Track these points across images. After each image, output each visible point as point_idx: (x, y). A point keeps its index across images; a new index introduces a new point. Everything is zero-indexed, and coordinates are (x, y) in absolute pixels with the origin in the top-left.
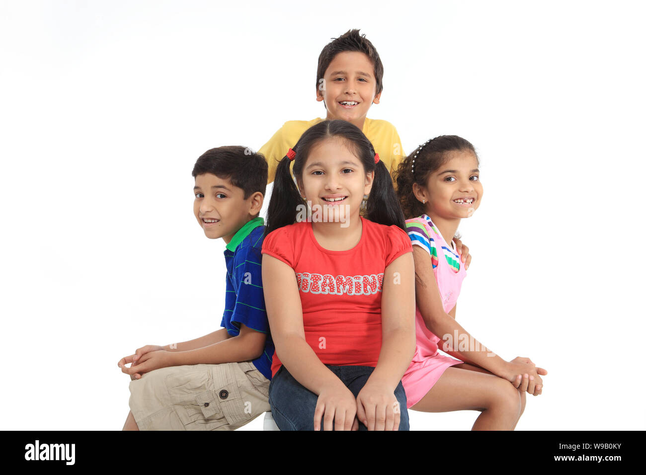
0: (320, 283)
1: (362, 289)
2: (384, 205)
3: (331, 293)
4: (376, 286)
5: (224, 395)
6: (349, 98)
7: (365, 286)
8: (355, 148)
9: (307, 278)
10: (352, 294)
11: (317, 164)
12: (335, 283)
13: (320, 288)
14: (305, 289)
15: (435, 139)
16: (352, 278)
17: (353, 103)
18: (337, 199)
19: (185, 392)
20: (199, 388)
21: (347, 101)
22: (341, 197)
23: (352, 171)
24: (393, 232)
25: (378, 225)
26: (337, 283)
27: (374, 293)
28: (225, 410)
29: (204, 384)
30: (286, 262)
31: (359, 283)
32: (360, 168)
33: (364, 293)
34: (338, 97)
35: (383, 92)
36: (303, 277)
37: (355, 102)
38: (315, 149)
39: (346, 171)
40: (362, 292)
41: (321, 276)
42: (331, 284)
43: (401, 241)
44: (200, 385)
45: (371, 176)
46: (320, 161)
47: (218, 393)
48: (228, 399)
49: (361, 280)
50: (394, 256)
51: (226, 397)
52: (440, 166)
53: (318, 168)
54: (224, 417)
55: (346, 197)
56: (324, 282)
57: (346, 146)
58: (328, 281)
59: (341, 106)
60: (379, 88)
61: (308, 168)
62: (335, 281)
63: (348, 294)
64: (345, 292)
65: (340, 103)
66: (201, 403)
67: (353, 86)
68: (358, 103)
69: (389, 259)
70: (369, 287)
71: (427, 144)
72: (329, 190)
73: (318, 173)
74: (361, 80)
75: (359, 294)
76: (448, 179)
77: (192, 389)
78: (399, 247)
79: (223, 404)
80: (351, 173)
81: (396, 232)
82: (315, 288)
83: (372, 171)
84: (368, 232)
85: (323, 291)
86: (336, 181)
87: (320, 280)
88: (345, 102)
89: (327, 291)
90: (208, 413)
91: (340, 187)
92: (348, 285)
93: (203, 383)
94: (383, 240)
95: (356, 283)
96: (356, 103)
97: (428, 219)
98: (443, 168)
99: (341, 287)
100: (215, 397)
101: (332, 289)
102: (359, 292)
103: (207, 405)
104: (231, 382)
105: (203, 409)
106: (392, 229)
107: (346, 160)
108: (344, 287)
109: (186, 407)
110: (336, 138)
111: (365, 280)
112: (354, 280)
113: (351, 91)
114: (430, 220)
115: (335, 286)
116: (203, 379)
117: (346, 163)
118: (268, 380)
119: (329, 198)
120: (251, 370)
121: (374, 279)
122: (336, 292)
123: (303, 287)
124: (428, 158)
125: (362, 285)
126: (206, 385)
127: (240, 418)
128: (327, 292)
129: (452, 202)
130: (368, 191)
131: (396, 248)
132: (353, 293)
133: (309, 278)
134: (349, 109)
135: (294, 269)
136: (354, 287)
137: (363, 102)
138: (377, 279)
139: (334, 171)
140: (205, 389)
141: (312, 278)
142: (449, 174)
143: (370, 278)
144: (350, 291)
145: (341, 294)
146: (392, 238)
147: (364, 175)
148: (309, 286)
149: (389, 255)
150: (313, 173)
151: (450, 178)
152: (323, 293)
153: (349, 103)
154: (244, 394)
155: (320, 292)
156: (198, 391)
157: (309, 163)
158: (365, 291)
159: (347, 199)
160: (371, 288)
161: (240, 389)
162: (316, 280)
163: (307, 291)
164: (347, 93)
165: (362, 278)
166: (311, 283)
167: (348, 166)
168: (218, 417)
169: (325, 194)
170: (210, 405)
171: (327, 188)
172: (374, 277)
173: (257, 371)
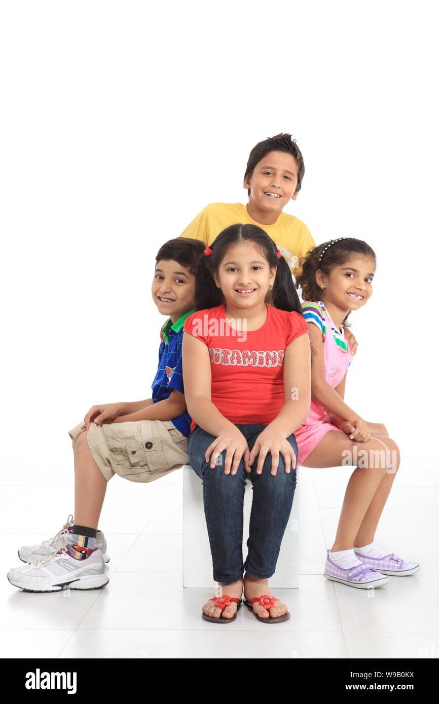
0: (229, 357)
1: (265, 362)
2: (286, 294)
3: (239, 365)
4: (276, 360)
5: (149, 445)
6: (274, 190)
7: (267, 360)
8: (262, 249)
9: (219, 353)
10: (256, 366)
11: (232, 263)
12: (241, 356)
13: (230, 360)
14: (217, 362)
15: (346, 239)
16: (257, 353)
17: (276, 195)
18: (247, 291)
19: (117, 440)
20: (128, 438)
21: (271, 192)
22: (251, 289)
23: (260, 268)
24: (293, 317)
25: (280, 311)
26: (243, 356)
27: (274, 366)
28: (148, 458)
29: (134, 436)
30: (202, 340)
31: (262, 357)
32: (266, 266)
33: (266, 366)
34: (264, 188)
35: (300, 192)
36: (215, 352)
37: (278, 194)
38: (230, 251)
39: (255, 268)
40: (264, 365)
41: (230, 351)
42: (238, 357)
43: (299, 324)
44: (129, 436)
45: (274, 271)
46: (234, 261)
47: (144, 444)
48: (151, 450)
49: (264, 356)
50: (294, 336)
51: (151, 447)
52: (345, 262)
53: (232, 266)
54: (146, 465)
55: (255, 290)
56: (232, 356)
57: (255, 249)
58: (236, 355)
59: (266, 197)
60: (298, 188)
61: (225, 265)
62: (241, 355)
63: (252, 365)
64: (250, 364)
65: (265, 193)
66: (129, 450)
67: (279, 181)
68: (280, 196)
69: (289, 340)
70: (270, 361)
71: (339, 241)
72: (242, 284)
73: (233, 270)
74: (285, 177)
75: (262, 366)
76: (348, 275)
77: (123, 439)
78: (298, 329)
79: (147, 454)
80: (259, 271)
81: (295, 317)
82: (226, 360)
83: (275, 267)
84: (272, 317)
85: (231, 363)
86: (248, 277)
87: (230, 354)
88: (270, 194)
89: (235, 362)
90: (134, 460)
91: (250, 282)
92: (253, 358)
93: (132, 435)
94: (285, 324)
95: (259, 357)
96: (278, 196)
97: (321, 304)
98: (347, 265)
99: (247, 359)
100: (142, 446)
101: (239, 362)
102: (261, 364)
103: (134, 452)
104: (156, 436)
105: (130, 456)
106: (292, 315)
107: (256, 260)
108: (249, 360)
109: (116, 453)
110: (247, 242)
111: (268, 356)
112: (258, 355)
113: (277, 185)
114: (323, 305)
115: (242, 359)
116: (132, 432)
117: (256, 262)
118: (185, 438)
119: (242, 290)
120: (172, 428)
121: (275, 355)
122: (242, 364)
123: (216, 360)
124: (337, 253)
125: (265, 359)
126: (135, 436)
127: (160, 466)
128: (235, 364)
129: (346, 294)
130: (272, 282)
131: (295, 331)
132: (257, 364)
133: (220, 352)
134: (273, 200)
135: (207, 345)
136: (258, 360)
137: (284, 197)
138: (277, 355)
139: (246, 269)
140: (134, 439)
141: (223, 352)
142: (351, 271)
143: (272, 354)
144: (254, 362)
145: (247, 365)
146: (292, 322)
147: (269, 270)
148: (220, 359)
149: (289, 336)
150: (229, 270)
151: (350, 274)
152: (232, 364)
153: (272, 194)
154: (166, 447)
155: (230, 363)
156: (128, 441)
157: (225, 262)
158: (267, 364)
159: (255, 291)
160: (272, 362)
161: (163, 442)
162: (226, 354)
163: (219, 363)
164: (273, 186)
165: (265, 353)
166: (222, 357)
167: (257, 265)
168: (142, 464)
169: (238, 287)
170: (137, 453)
171: (240, 282)
172: (275, 353)
173: (177, 430)
